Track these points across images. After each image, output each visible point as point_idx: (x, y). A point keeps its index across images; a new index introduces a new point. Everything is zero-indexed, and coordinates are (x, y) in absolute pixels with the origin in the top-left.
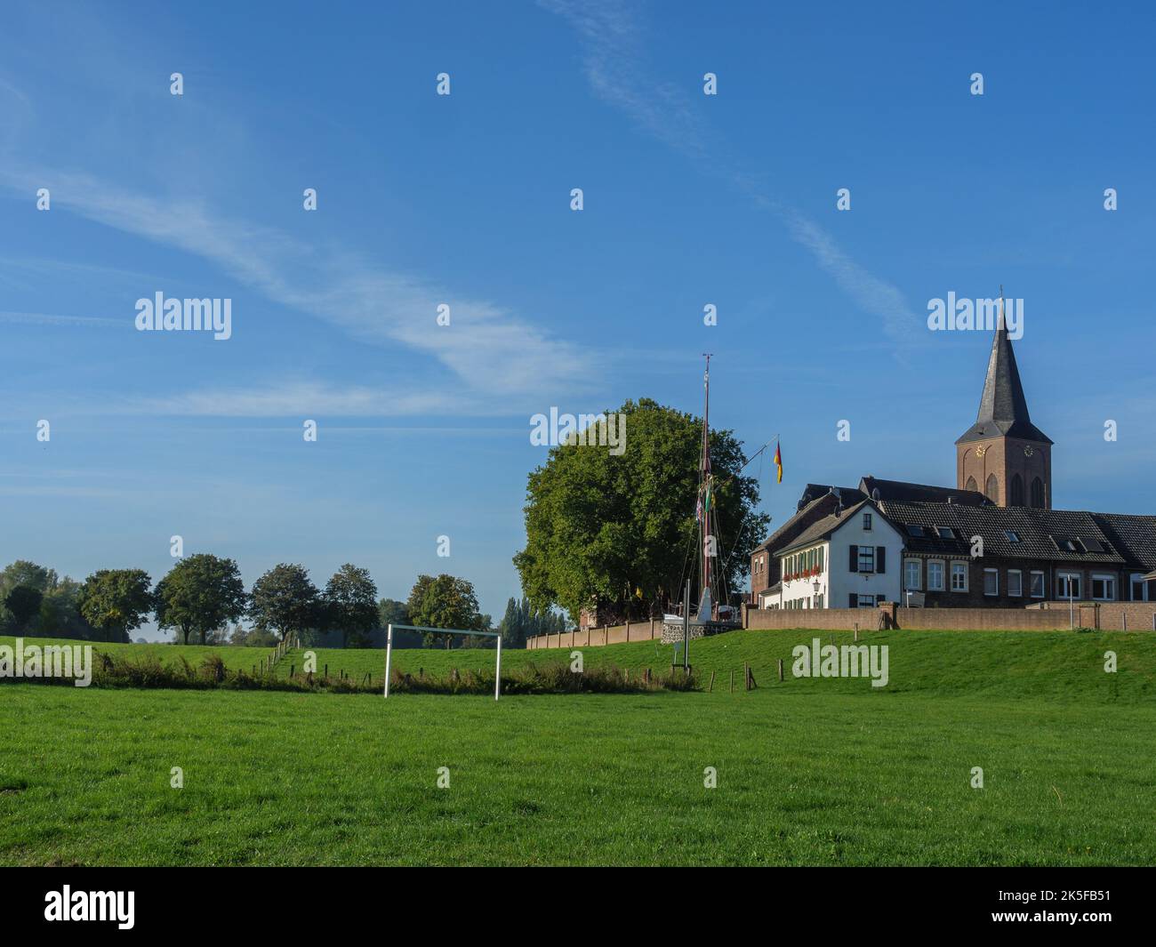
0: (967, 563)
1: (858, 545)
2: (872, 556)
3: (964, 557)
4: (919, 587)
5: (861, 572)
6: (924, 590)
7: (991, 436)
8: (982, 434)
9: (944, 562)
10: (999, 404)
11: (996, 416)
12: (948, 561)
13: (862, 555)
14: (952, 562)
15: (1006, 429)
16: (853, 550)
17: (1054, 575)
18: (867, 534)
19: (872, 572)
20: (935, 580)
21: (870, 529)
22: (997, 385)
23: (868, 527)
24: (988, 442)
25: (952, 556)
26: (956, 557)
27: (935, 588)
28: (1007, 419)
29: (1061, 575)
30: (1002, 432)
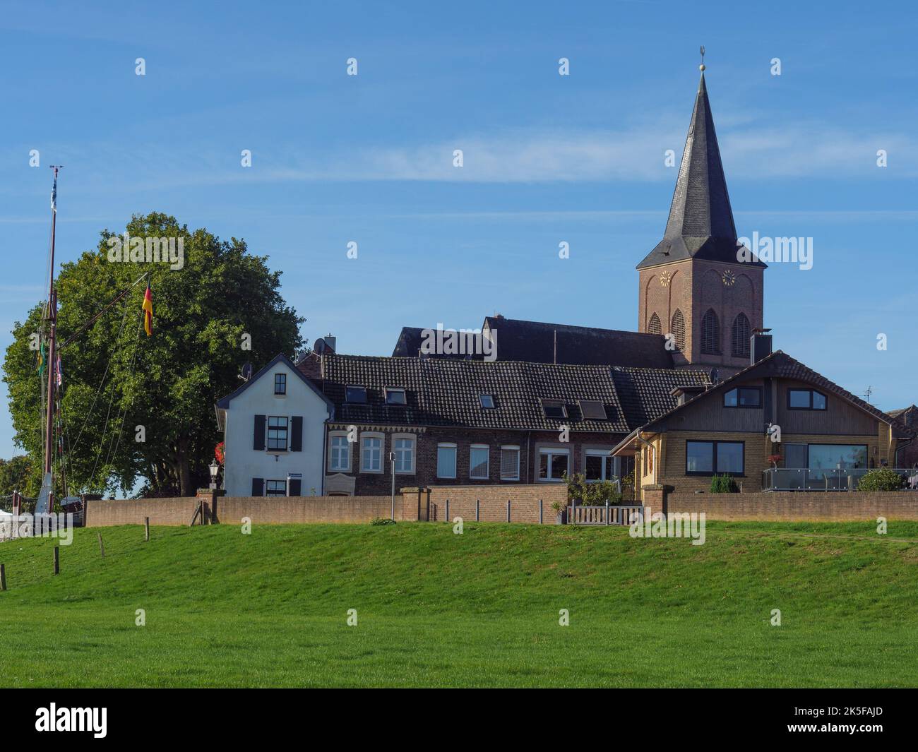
0: (415, 436)
1: (267, 415)
2: (285, 428)
3: (410, 429)
4: (349, 469)
5: (270, 450)
6: (355, 472)
7: (679, 258)
8: (667, 254)
9: (382, 435)
10: (691, 213)
11: (687, 230)
12: (388, 434)
13: (270, 428)
14: (394, 436)
15: (696, 248)
16: (260, 421)
17: (532, 450)
18: (280, 400)
19: (285, 450)
20: (371, 459)
21: (284, 394)
22: (690, 187)
23: (280, 391)
24: (674, 266)
25: (394, 428)
26: (399, 428)
27: (371, 470)
28: (701, 234)
29: (544, 451)
30: (690, 251)
